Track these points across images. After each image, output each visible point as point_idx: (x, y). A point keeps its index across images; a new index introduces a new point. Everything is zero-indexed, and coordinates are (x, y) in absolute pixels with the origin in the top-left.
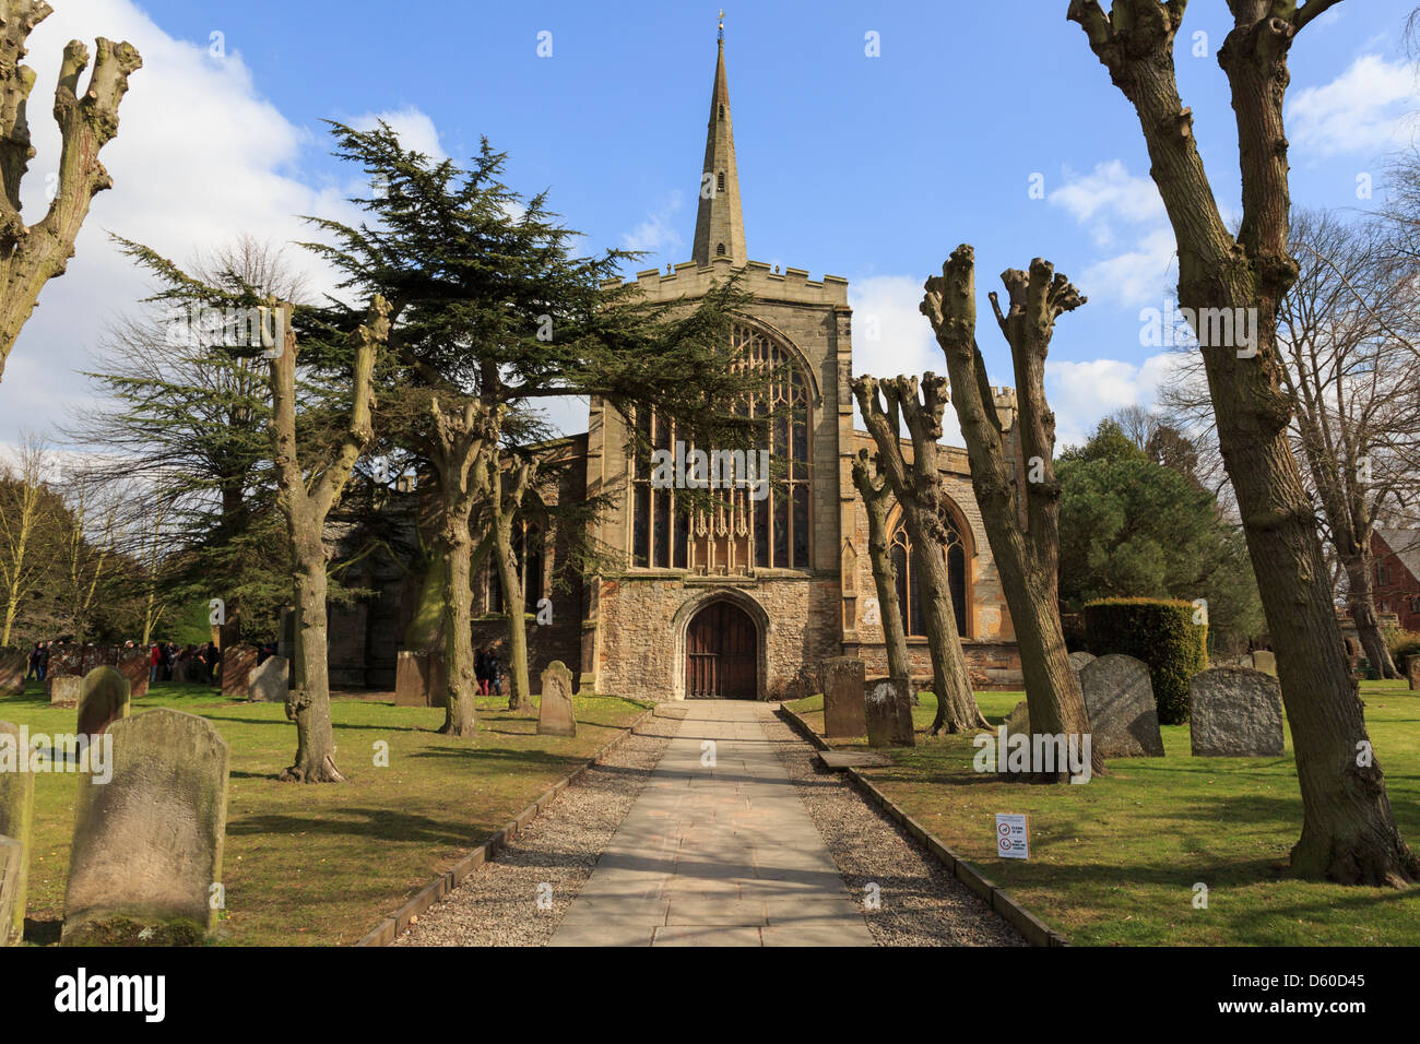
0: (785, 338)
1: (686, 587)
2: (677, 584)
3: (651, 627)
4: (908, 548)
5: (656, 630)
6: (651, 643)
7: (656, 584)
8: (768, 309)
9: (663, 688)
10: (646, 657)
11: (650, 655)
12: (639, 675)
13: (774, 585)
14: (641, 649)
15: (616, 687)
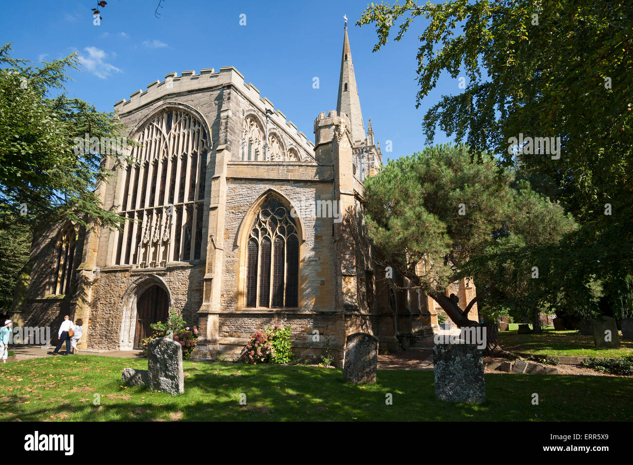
0: (197, 112)
1: (131, 276)
2: (127, 274)
3: (113, 302)
4: (260, 240)
5: (115, 303)
6: (112, 312)
7: (117, 274)
8: (190, 97)
9: (115, 342)
10: (108, 321)
11: (111, 320)
12: (104, 333)
13: (175, 273)
14: (107, 316)
15: (94, 340)
